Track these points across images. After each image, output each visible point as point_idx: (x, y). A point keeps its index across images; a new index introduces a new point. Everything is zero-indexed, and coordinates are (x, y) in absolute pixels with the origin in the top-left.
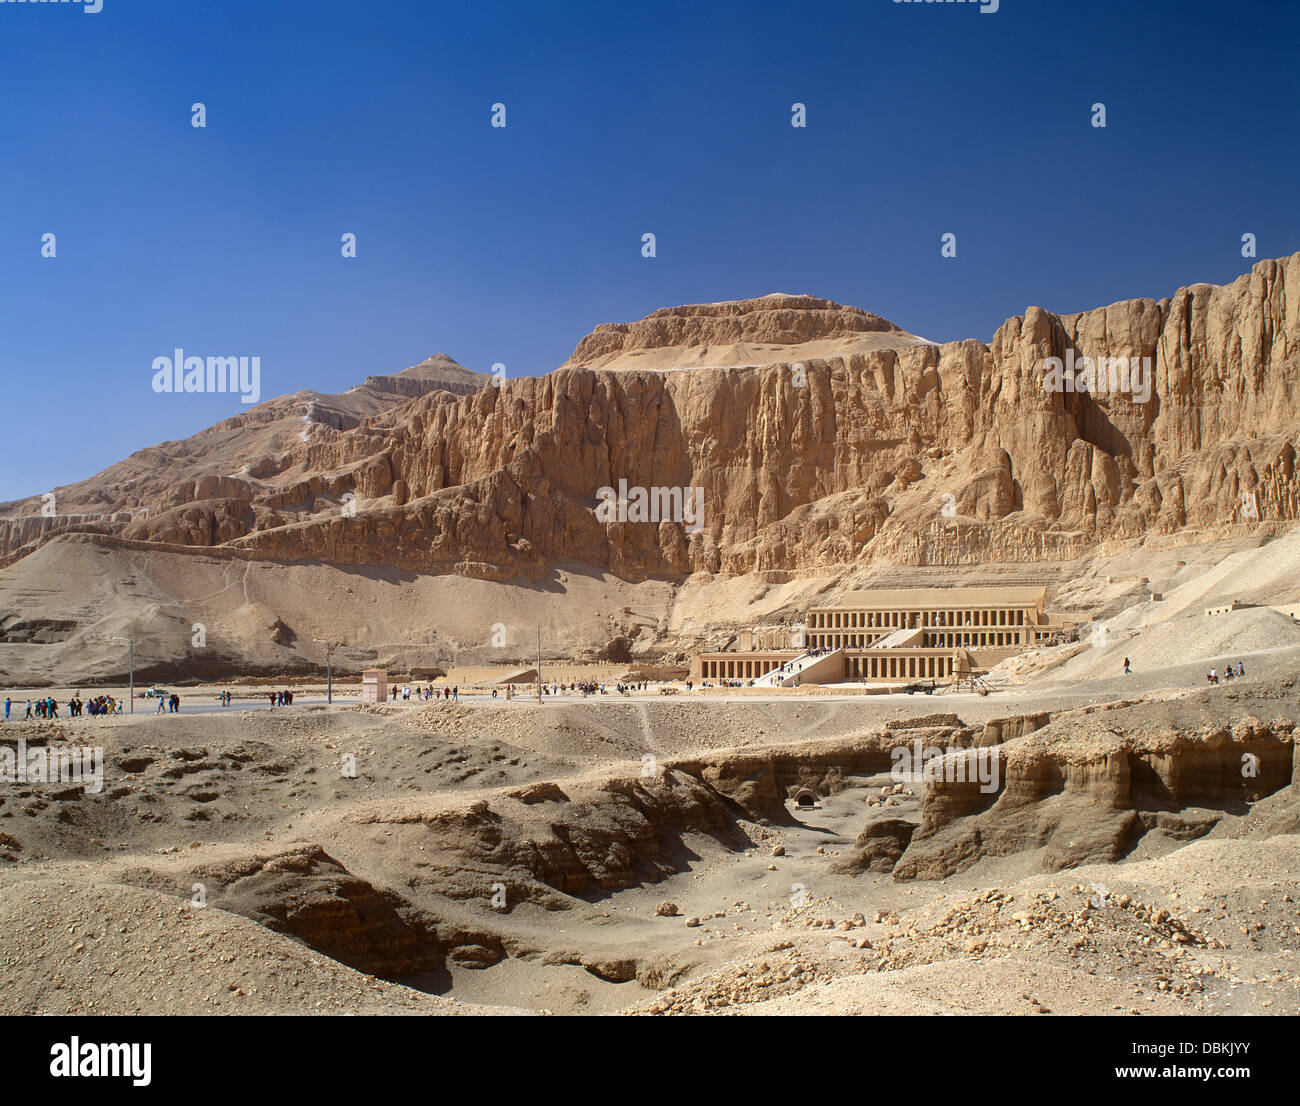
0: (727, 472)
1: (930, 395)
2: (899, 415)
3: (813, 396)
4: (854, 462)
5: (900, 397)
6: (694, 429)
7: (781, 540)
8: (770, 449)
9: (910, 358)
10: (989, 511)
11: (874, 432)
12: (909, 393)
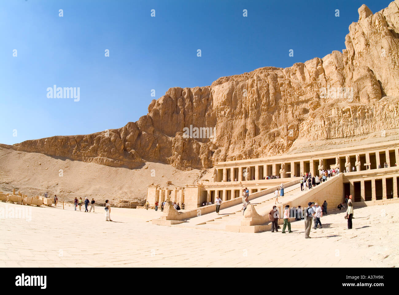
0: (234, 122)
1: (321, 76)
2: (309, 88)
3: (270, 86)
4: (290, 112)
5: (308, 80)
6: (221, 105)
7: (252, 146)
8: (252, 110)
9: (310, 64)
10: (369, 98)
11: (298, 97)
12: (312, 77)
